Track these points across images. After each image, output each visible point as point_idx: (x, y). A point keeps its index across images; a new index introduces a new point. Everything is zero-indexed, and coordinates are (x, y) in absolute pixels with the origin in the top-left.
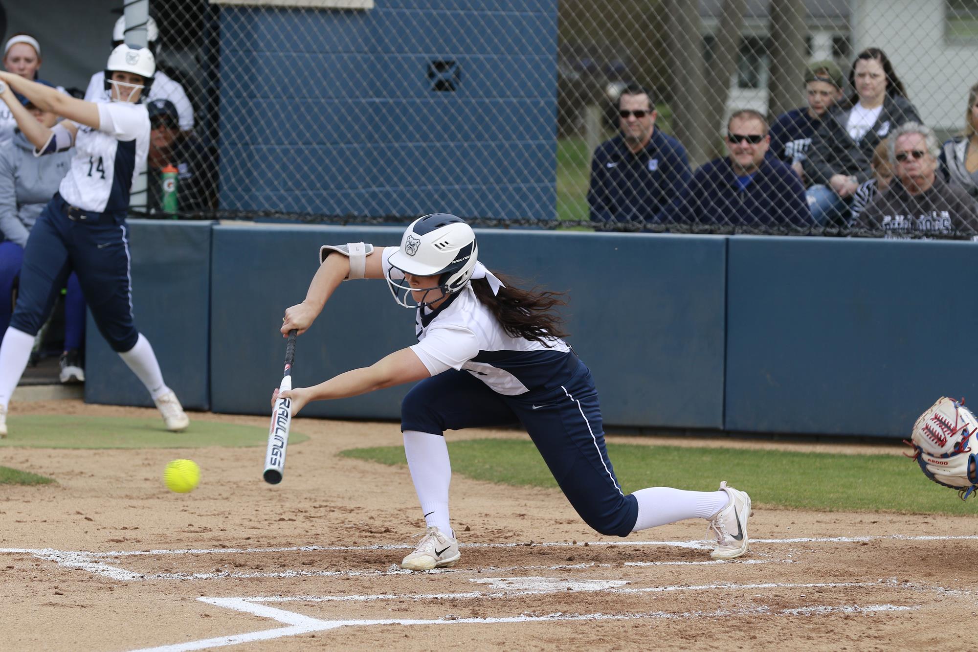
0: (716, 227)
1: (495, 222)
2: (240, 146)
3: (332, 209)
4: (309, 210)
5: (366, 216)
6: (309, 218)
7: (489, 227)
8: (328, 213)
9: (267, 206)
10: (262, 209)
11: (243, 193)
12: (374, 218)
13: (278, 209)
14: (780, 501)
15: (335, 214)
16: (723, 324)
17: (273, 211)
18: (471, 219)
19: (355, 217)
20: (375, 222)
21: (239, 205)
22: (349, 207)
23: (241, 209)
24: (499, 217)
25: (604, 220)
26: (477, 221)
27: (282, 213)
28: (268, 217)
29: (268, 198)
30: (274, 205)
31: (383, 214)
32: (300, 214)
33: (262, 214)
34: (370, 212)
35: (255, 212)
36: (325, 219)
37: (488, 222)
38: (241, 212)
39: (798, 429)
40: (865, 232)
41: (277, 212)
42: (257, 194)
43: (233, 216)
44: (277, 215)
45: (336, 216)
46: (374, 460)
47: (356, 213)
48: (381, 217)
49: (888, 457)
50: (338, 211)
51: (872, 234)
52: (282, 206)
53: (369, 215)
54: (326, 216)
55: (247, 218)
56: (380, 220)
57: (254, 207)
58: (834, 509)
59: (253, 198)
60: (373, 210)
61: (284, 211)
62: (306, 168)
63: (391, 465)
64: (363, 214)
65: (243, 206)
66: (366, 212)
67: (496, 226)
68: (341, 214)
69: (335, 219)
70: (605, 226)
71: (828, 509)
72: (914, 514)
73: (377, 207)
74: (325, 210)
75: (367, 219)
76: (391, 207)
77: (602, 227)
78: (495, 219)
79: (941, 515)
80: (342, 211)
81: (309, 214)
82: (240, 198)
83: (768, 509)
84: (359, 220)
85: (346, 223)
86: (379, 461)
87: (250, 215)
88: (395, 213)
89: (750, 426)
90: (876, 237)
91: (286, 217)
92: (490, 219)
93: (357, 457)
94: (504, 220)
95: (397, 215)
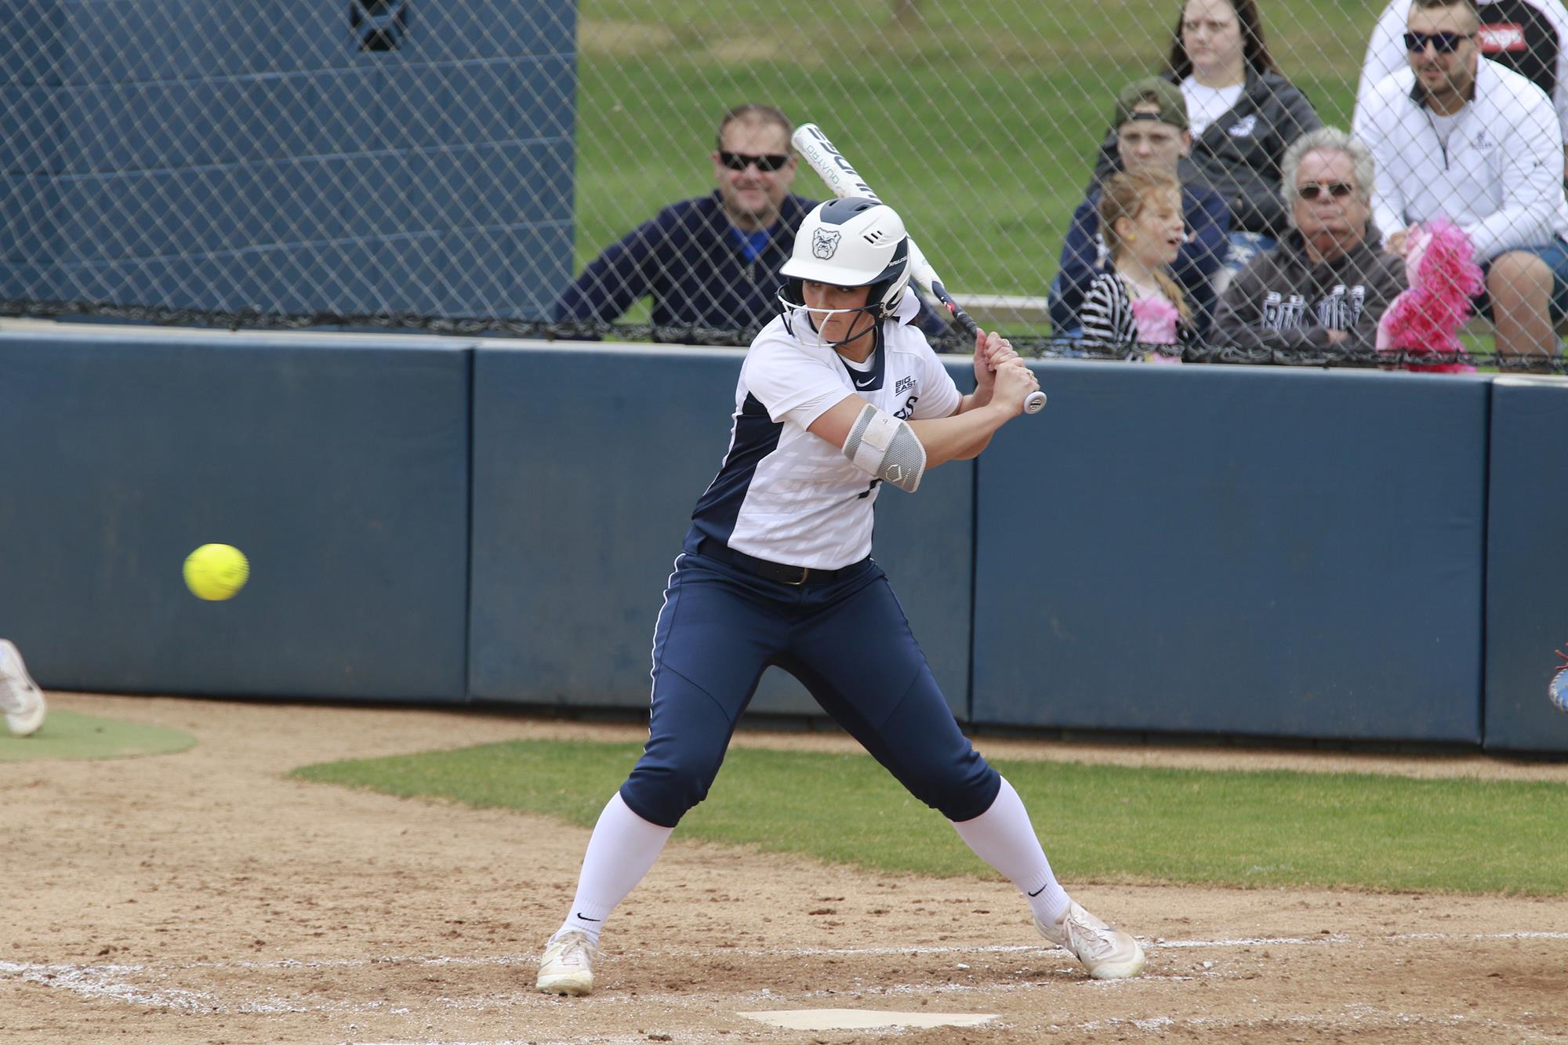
0: (953, 341)
1: (527, 327)
2: (30, 177)
3: (211, 300)
4: (167, 300)
5: (277, 314)
6: (166, 316)
7: (515, 336)
8: (203, 307)
9: (84, 292)
10: (75, 299)
11: (38, 268)
12: (293, 317)
13: (105, 299)
14: (1161, 869)
15: (217, 308)
16: (968, 524)
17: (96, 301)
18: (482, 322)
19: (255, 316)
20: (294, 324)
21: (29, 290)
22: (244, 296)
23: (34, 297)
24: (536, 318)
25: (737, 325)
26: (493, 326)
27: (114, 307)
28: (85, 314)
29: (85, 277)
30: (99, 291)
31: (311, 311)
32: (148, 310)
33: (74, 308)
34: (284, 305)
35: (58, 303)
36: (198, 318)
37: (514, 326)
38: (32, 303)
39: (1111, 721)
40: (1234, 353)
41: (103, 305)
42: (64, 268)
43: (18, 309)
44: (103, 311)
45: (218, 314)
46: (367, 788)
47: (257, 308)
48: (305, 316)
49: (1289, 775)
50: (223, 304)
51: (1248, 358)
52: (113, 292)
53: (282, 311)
54: (200, 312)
55: (44, 315)
56: (304, 321)
57: (58, 291)
58: (1257, 884)
59: (58, 276)
60: (291, 302)
61: (118, 301)
62: (159, 222)
63: (406, 796)
64: (271, 310)
65: (37, 291)
66: (277, 306)
67: (528, 335)
68: (228, 309)
69: (217, 319)
70: (740, 338)
71: (1247, 884)
72: (1396, 892)
73: (298, 297)
74: (197, 301)
75: (279, 319)
76: (326, 298)
77: (735, 339)
78: (528, 322)
79: (1442, 895)
80: (230, 303)
81: (165, 309)
82: (31, 276)
83: (1142, 885)
84: (263, 320)
85: (238, 325)
86: (378, 789)
87: (51, 309)
88: (333, 307)
89: (1019, 714)
90: (1254, 363)
91: (121, 313)
92: (518, 321)
93: (334, 781)
94: (545, 323)
95: (338, 312)
